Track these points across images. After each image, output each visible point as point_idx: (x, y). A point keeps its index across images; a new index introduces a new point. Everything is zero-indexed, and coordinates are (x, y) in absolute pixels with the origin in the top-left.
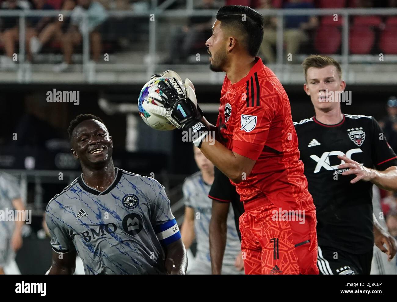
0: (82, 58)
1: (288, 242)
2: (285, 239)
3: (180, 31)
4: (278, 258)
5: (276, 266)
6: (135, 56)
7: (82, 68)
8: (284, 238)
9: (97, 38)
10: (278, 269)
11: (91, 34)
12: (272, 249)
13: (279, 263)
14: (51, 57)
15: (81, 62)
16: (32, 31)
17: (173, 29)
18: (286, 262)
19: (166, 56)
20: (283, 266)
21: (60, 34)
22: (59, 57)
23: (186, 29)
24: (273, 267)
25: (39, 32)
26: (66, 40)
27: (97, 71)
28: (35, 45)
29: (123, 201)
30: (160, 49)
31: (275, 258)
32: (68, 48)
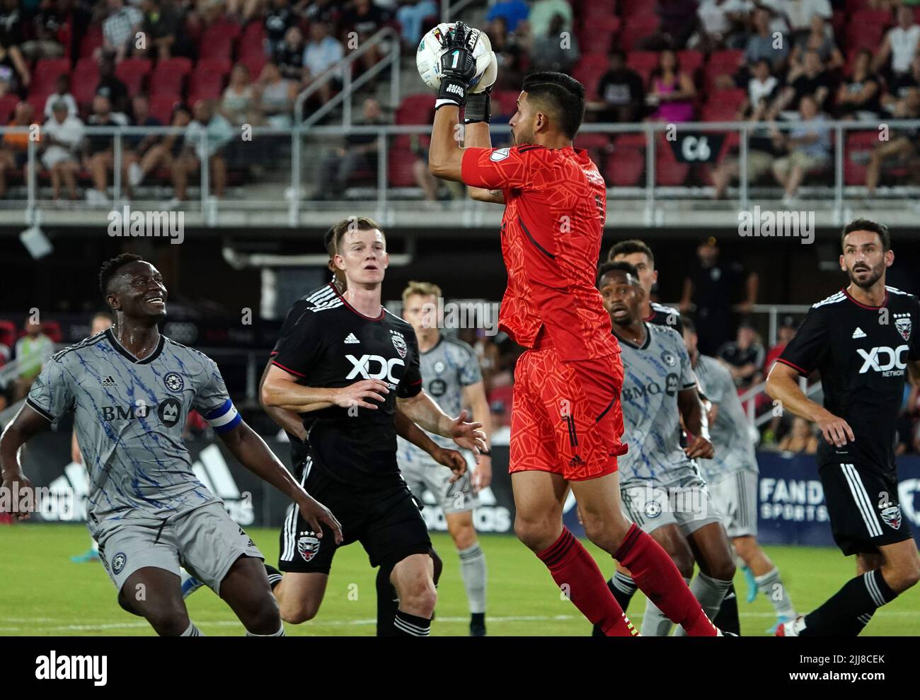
0: (200, 191)
1: (586, 417)
2: (582, 415)
3: (333, 154)
4: (577, 445)
5: (576, 456)
6: (272, 189)
7: (200, 206)
8: (580, 413)
9: (220, 165)
10: (579, 459)
11: (212, 160)
12: (566, 431)
13: (580, 452)
14: (157, 191)
15: (199, 198)
16: (131, 156)
17: (324, 153)
18: (588, 448)
19: (314, 189)
20: (586, 454)
21: (169, 158)
22: (168, 191)
23: (341, 152)
24: (573, 457)
25: (140, 156)
26: (178, 167)
27: (220, 210)
28: (135, 175)
29: (164, 379)
30: (306, 179)
31: (573, 445)
32: (180, 179)
